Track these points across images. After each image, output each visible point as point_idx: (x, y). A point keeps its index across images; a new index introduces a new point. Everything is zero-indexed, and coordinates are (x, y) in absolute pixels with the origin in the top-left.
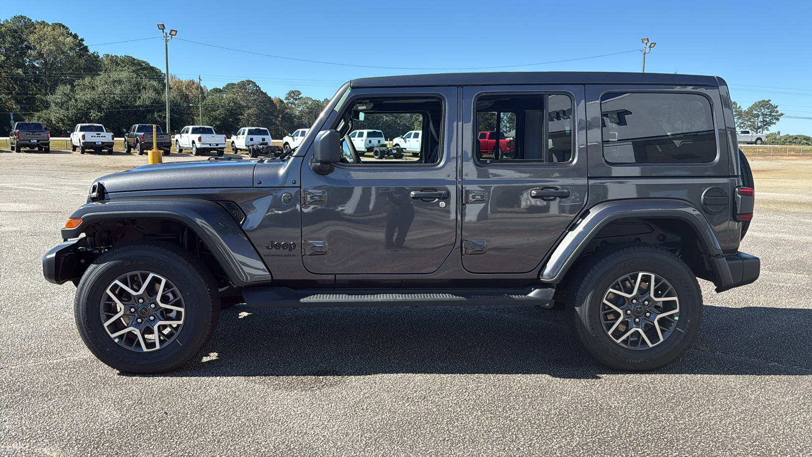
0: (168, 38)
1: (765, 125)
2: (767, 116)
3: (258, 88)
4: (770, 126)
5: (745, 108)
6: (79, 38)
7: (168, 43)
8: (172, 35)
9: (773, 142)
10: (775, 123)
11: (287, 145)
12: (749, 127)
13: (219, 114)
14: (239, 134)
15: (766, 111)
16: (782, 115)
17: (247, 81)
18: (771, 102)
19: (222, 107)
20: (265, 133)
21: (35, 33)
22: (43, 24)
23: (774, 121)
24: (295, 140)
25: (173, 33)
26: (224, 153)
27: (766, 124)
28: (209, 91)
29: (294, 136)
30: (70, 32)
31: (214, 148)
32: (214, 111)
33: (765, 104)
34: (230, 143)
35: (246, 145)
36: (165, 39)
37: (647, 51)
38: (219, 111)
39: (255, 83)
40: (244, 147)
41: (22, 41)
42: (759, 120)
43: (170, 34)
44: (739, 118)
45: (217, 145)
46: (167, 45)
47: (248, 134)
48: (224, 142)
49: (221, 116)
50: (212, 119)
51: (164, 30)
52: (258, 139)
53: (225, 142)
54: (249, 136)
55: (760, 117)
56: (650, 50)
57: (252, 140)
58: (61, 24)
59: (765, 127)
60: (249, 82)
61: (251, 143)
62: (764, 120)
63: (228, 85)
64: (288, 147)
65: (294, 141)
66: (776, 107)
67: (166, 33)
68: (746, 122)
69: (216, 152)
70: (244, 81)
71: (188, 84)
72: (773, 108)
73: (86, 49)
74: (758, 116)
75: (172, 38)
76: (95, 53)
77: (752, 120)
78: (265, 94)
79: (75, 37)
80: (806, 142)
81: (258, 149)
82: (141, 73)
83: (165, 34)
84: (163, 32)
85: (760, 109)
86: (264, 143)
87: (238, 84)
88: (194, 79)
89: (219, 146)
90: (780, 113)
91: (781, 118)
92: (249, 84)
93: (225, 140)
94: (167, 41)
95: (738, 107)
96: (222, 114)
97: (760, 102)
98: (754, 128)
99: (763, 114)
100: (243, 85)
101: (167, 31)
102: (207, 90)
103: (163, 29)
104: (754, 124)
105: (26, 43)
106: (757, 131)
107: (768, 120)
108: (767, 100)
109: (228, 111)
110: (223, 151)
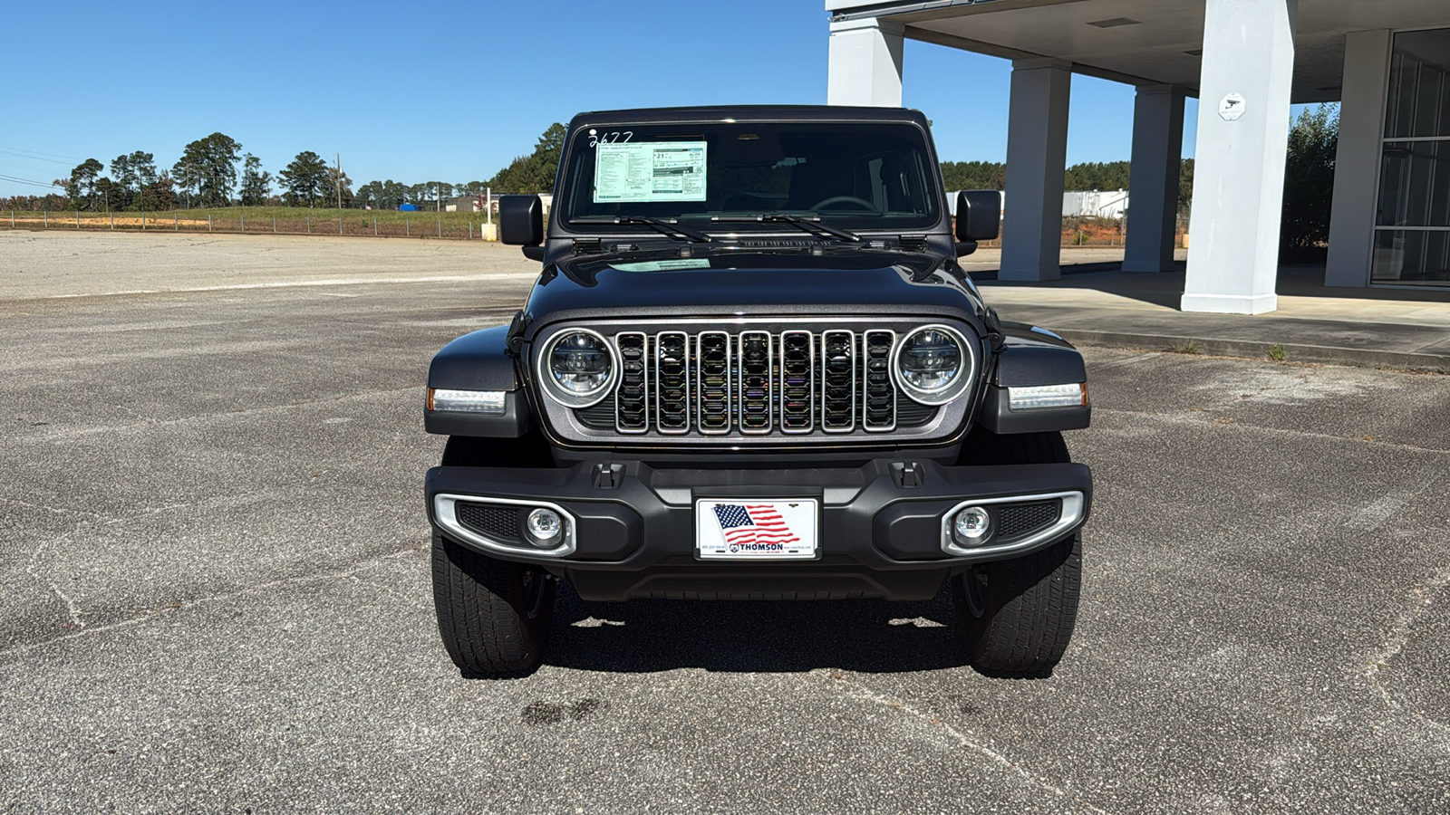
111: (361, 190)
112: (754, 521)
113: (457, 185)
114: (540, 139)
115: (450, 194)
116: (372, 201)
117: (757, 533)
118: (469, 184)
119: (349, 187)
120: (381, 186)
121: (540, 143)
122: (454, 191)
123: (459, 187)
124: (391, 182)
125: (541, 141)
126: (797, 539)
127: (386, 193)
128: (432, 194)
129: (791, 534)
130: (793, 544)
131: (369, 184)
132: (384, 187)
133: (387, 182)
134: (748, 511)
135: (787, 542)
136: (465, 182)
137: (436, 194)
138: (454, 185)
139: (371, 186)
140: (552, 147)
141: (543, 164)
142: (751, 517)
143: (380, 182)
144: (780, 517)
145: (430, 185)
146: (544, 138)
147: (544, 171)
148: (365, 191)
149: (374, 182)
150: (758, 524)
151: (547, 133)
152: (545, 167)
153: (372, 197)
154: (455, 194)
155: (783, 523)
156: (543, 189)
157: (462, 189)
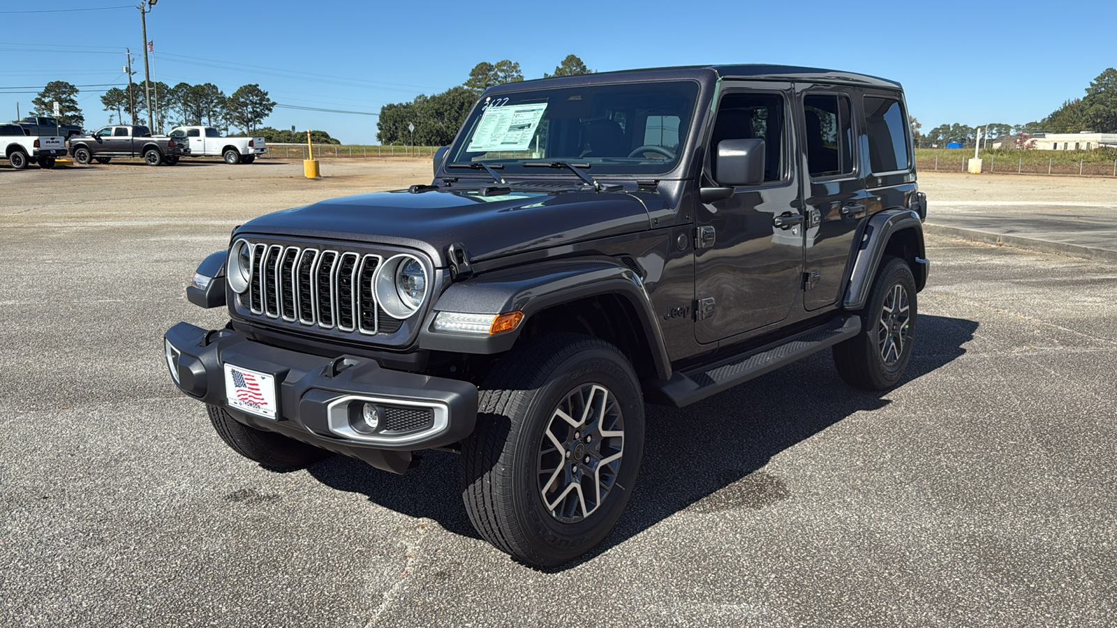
1: (256, 117)
2: (257, 106)
4: (262, 118)
5: (229, 94)
9: (289, 140)
10: (267, 115)
12: (238, 119)
15: (255, 99)
16: (274, 104)
18: (259, 88)
23: (267, 112)
27: (258, 116)
33: (252, 90)
37: (147, 8)
42: (249, 110)
44: (223, 108)
55: (249, 107)
56: (150, 8)
59: (257, 119)
62: (254, 111)
66: (266, 94)
68: (232, 113)
72: (263, 95)
74: (246, 105)
77: (240, 110)
80: (325, 139)
85: (248, 96)
90: (271, 101)
91: (274, 108)
95: (219, 92)
97: (246, 87)
98: (244, 121)
99: (252, 103)
104: (243, 115)
106: (248, 124)
107: (258, 110)
108: (254, 84)
111: (932, 132)
112: (248, 385)
113: (1015, 126)
114: (1091, 83)
115: (1008, 133)
116: (940, 141)
117: (250, 394)
118: (1026, 125)
119: (918, 130)
120: (949, 128)
121: (1090, 87)
122: (1012, 130)
123: (1017, 127)
124: (958, 124)
125: (1092, 85)
126: (266, 404)
127: (953, 134)
128: (992, 134)
129: (263, 399)
130: (264, 406)
131: (939, 127)
132: (951, 129)
133: (955, 125)
134: (244, 377)
135: (262, 404)
136: (1023, 123)
137: (995, 134)
138: (1012, 126)
139: (941, 129)
140: (1103, 89)
141: (1091, 105)
142: (246, 381)
143: (949, 125)
144: (257, 385)
145: (991, 126)
146: (1095, 82)
147: (1091, 112)
148: (935, 132)
149: (944, 125)
150: (249, 388)
151: (1099, 77)
152: (1093, 107)
153: (941, 138)
154: (1013, 132)
155: (258, 390)
156: (1089, 127)
157: (1020, 129)
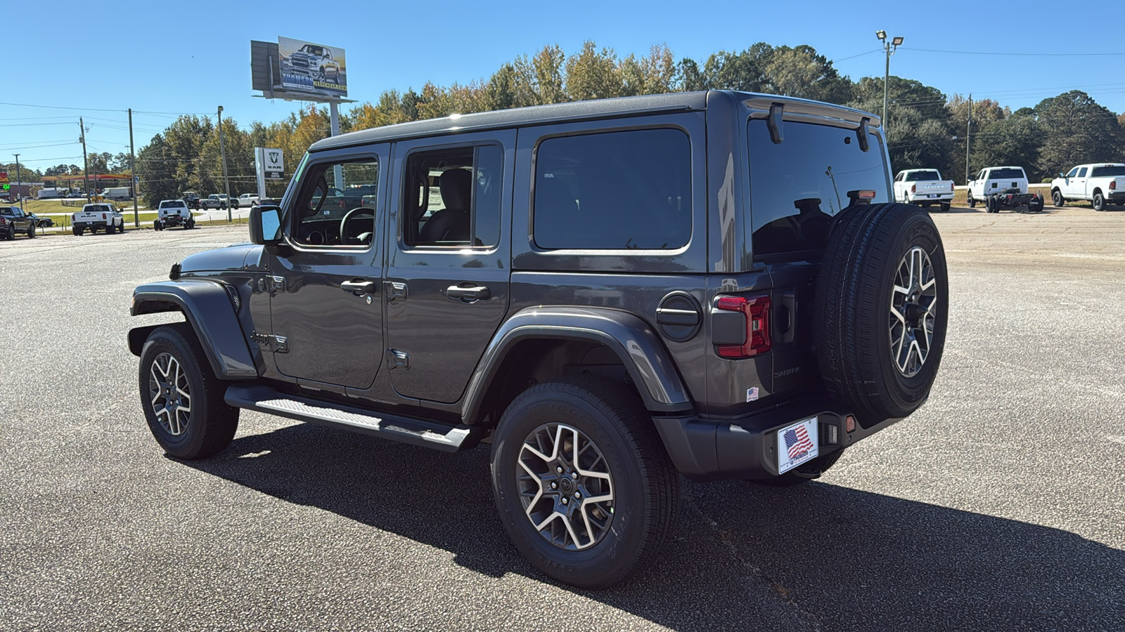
0: (890, 50)
3: (1089, 102)
6: (827, 62)
7: (890, 57)
8: (896, 45)
11: (1057, 192)
13: (1004, 148)
14: (978, 178)
17: (1072, 92)
19: (1011, 136)
20: (1018, 174)
21: (773, 62)
22: (785, 49)
24: (1070, 183)
25: (898, 41)
26: (951, 206)
28: (1013, 113)
29: (1069, 177)
30: (816, 55)
31: (933, 200)
32: (998, 143)
34: (967, 192)
35: (985, 195)
36: (886, 51)
38: (1005, 142)
39: (1085, 94)
40: (983, 198)
41: (758, 75)
43: (893, 43)
45: (939, 195)
46: (888, 59)
47: (990, 177)
48: (950, 192)
49: (1008, 151)
50: (993, 155)
51: (886, 39)
52: (1005, 184)
53: (952, 190)
54: (990, 180)
57: (995, 185)
58: (807, 46)
60: (1076, 93)
61: (993, 190)
63: (1045, 101)
64: (1059, 195)
65: (1068, 185)
67: (888, 44)
69: (939, 205)
70: (1067, 94)
71: (981, 107)
73: (833, 74)
75: (895, 49)
76: (846, 77)
78: (1104, 109)
79: (822, 60)
81: (1000, 201)
82: (909, 98)
83: (886, 44)
84: (884, 42)
86: (1014, 191)
87: (1057, 98)
88: (990, 99)
89: (942, 197)
92: (1074, 98)
93: (952, 187)
94: (888, 53)
96: (1010, 146)
100: (1065, 99)
101: (889, 39)
102: (1011, 112)
103: (883, 38)
105: (763, 76)
109: (1020, 141)
110: (950, 205)
